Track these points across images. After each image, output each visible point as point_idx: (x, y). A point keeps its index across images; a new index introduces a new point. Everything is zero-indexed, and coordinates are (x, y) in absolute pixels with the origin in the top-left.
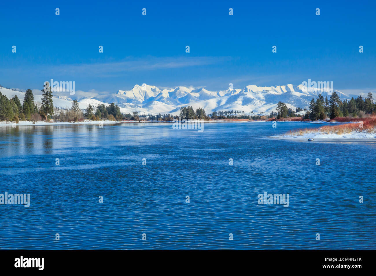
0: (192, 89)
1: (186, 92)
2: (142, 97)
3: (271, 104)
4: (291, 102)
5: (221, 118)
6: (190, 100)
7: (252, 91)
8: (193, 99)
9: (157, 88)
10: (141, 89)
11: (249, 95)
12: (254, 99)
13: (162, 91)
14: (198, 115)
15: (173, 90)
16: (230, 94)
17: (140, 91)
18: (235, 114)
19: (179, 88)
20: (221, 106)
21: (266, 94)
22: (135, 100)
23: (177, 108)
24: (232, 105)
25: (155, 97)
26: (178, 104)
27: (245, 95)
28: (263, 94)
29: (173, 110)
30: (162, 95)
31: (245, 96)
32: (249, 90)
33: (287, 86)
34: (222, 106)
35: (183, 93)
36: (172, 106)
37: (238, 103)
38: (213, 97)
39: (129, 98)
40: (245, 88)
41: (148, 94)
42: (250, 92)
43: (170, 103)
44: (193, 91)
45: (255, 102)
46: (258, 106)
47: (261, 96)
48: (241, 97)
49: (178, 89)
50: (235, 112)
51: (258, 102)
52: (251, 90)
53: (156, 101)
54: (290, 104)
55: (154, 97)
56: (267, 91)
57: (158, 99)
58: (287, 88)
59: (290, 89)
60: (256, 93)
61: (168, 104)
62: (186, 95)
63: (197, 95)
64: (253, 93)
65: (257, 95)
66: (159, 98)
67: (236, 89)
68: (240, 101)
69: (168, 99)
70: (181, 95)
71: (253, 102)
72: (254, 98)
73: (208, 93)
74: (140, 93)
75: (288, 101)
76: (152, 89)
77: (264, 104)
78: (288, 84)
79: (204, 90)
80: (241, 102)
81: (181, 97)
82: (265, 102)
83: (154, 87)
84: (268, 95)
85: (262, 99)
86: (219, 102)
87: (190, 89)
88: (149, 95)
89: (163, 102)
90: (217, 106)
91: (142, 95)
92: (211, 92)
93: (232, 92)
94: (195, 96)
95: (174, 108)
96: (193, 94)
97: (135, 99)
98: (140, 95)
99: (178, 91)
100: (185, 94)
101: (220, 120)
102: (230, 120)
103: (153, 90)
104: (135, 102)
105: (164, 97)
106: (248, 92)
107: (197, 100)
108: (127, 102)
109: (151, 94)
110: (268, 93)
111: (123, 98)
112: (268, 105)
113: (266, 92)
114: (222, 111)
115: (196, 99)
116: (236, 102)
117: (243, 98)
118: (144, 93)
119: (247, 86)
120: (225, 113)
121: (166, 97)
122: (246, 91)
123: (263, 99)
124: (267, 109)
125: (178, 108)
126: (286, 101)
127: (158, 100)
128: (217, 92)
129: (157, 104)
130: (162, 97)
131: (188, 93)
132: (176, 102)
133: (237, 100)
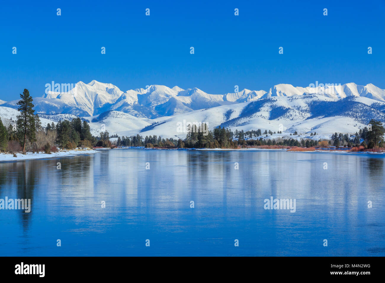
0: (178, 89)
1: (167, 96)
2: (90, 104)
3: (320, 117)
4: (355, 116)
5: (253, 145)
6: (176, 109)
7: (284, 94)
8: (181, 108)
9: (116, 87)
10: (87, 90)
11: (282, 102)
12: (289, 109)
13: (125, 94)
14: (219, 139)
15: (144, 92)
16: (246, 99)
17: (87, 93)
18: (267, 136)
19: (154, 88)
20: (232, 120)
21: (310, 100)
22: (77, 109)
23: (153, 124)
24: (251, 119)
25: (114, 104)
26: (153, 117)
27: (274, 101)
28: (306, 99)
29: (146, 127)
30: (125, 100)
31: (274, 103)
32: (280, 92)
33: (346, 87)
34: (234, 120)
35: (162, 96)
36: (145, 120)
37: (261, 115)
38: (216, 105)
39: (66, 105)
40: (273, 89)
41: (99, 98)
42: (281, 95)
43: (139, 115)
44: (179, 94)
45: (291, 113)
46: (297, 121)
47: (303, 103)
48: (266, 104)
49: (154, 90)
50: (266, 133)
51: (297, 114)
52: (283, 92)
53: (116, 110)
54: (354, 119)
55: (111, 103)
56: (312, 95)
57: (117, 107)
58: (346, 90)
59: (350, 92)
60: (294, 98)
61: (136, 115)
62: (168, 100)
63: (188, 100)
64: (289, 98)
65: (294, 101)
66: (120, 105)
67: (256, 92)
68: (265, 111)
69: (135, 107)
70: (159, 101)
71: (288, 114)
72: (290, 107)
73: (206, 97)
74: (86, 96)
75: (350, 113)
76: (107, 88)
77: (308, 118)
78: (347, 83)
79: (199, 91)
80: (267, 115)
81: (159, 104)
82: (309, 115)
83: (111, 86)
84: (315, 102)
85: (304, 109)
86: (228, 114)
87: (175, 90)
88: (101, 100)
89: (126, 111)
90: (225, 121)
91: (89, 100)
92: (211, 95)
93: (248, 95)
94: (183, 103)
95: (148, 124)
96: (181, 100)
97: (77, 106)
98: (87, 101)
99: (153, 93)
100: (165, 99)
101: (252, 147)
102: (270, 148)
103: (110, 91)
104: (77, 113)
105: (129, 103)
106: (277, 96)
107: (186, 110)
108: (63, 113)
109: (106, 98)
110: (315, 99)
111: (56, 105)
112: (314, 119)
113: (311, 97)
114: (242, 131)
115: (186, 107)
116: (258, 114)
117: (271, 106)
118: (94, 97)
119: (276, 86)
120: (247, 133)
121: (133, 103)
122: (274, 94)
123: (306, 108)
124: (313, 126)
125: (156, 123)
126: (346, 113)
127: (119, 109)
128: (222, 96)
129: (119, 116)
130: (126, 104)
131: (170, 97)
132: (151, 113)
133: (259, 111)
